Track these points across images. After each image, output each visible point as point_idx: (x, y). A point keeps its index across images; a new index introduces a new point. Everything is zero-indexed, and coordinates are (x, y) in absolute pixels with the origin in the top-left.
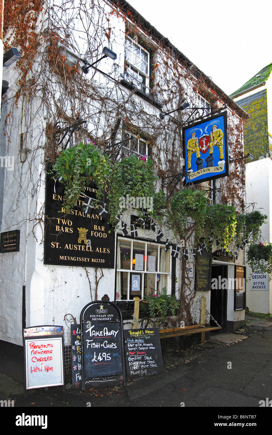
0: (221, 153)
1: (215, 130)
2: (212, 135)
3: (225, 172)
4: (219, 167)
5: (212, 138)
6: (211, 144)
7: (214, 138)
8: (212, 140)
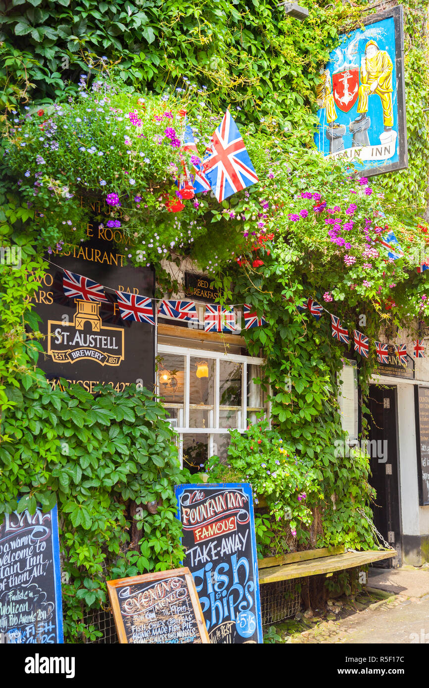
0: (387, 112)
1: (372, 53)
2: (364, 66)
4: (383, 146)
5: (365, 74)
6: (362, 89)
7: (369, 73)
8: (365, 80)
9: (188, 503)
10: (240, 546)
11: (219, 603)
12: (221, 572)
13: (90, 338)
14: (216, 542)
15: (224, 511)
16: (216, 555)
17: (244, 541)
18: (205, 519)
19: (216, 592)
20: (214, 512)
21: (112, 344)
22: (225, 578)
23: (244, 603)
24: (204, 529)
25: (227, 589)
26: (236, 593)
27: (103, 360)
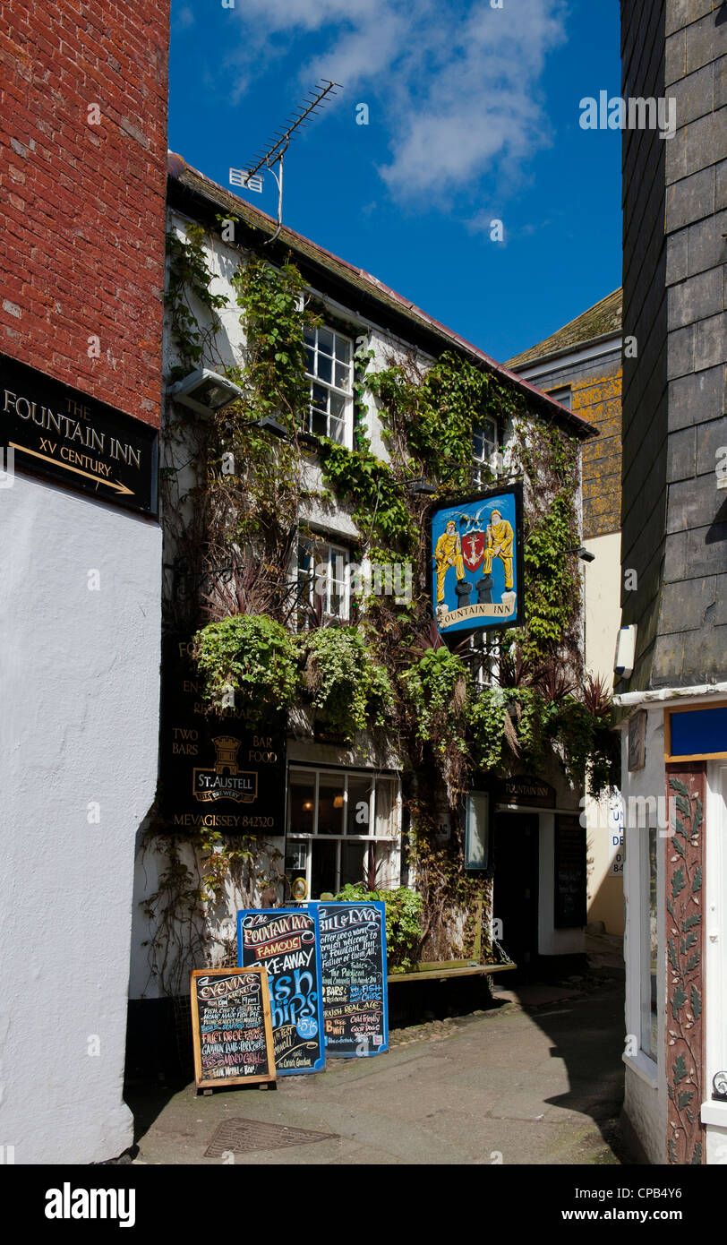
0: (508, 574)
1: (497, 520)
2: (489, 532)
3: (515, 618)
4: (504, 605)
5: (490, 539)
6: (488, 552)
7: (493, 539)
8: (490, 543)
9: (250, 925)
10: (303, 962)
11: (279, 1010)
12: (283, 983)
13: (228, 781)
14: (278, 959)
15: (288, 932)
16: (278, 969)
17: (309, 958)
18: (267, 939)
19: (276, 1001)
20: (278, 933)
21: (246, 785)
22: (287, 990)
23: (307, 1011)
24: (266, 948)
25: (289, 998)
26: (298, 1002)
27: (238, 799)
